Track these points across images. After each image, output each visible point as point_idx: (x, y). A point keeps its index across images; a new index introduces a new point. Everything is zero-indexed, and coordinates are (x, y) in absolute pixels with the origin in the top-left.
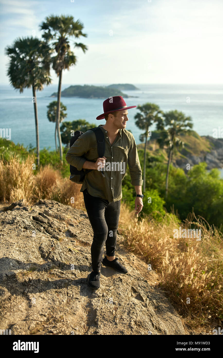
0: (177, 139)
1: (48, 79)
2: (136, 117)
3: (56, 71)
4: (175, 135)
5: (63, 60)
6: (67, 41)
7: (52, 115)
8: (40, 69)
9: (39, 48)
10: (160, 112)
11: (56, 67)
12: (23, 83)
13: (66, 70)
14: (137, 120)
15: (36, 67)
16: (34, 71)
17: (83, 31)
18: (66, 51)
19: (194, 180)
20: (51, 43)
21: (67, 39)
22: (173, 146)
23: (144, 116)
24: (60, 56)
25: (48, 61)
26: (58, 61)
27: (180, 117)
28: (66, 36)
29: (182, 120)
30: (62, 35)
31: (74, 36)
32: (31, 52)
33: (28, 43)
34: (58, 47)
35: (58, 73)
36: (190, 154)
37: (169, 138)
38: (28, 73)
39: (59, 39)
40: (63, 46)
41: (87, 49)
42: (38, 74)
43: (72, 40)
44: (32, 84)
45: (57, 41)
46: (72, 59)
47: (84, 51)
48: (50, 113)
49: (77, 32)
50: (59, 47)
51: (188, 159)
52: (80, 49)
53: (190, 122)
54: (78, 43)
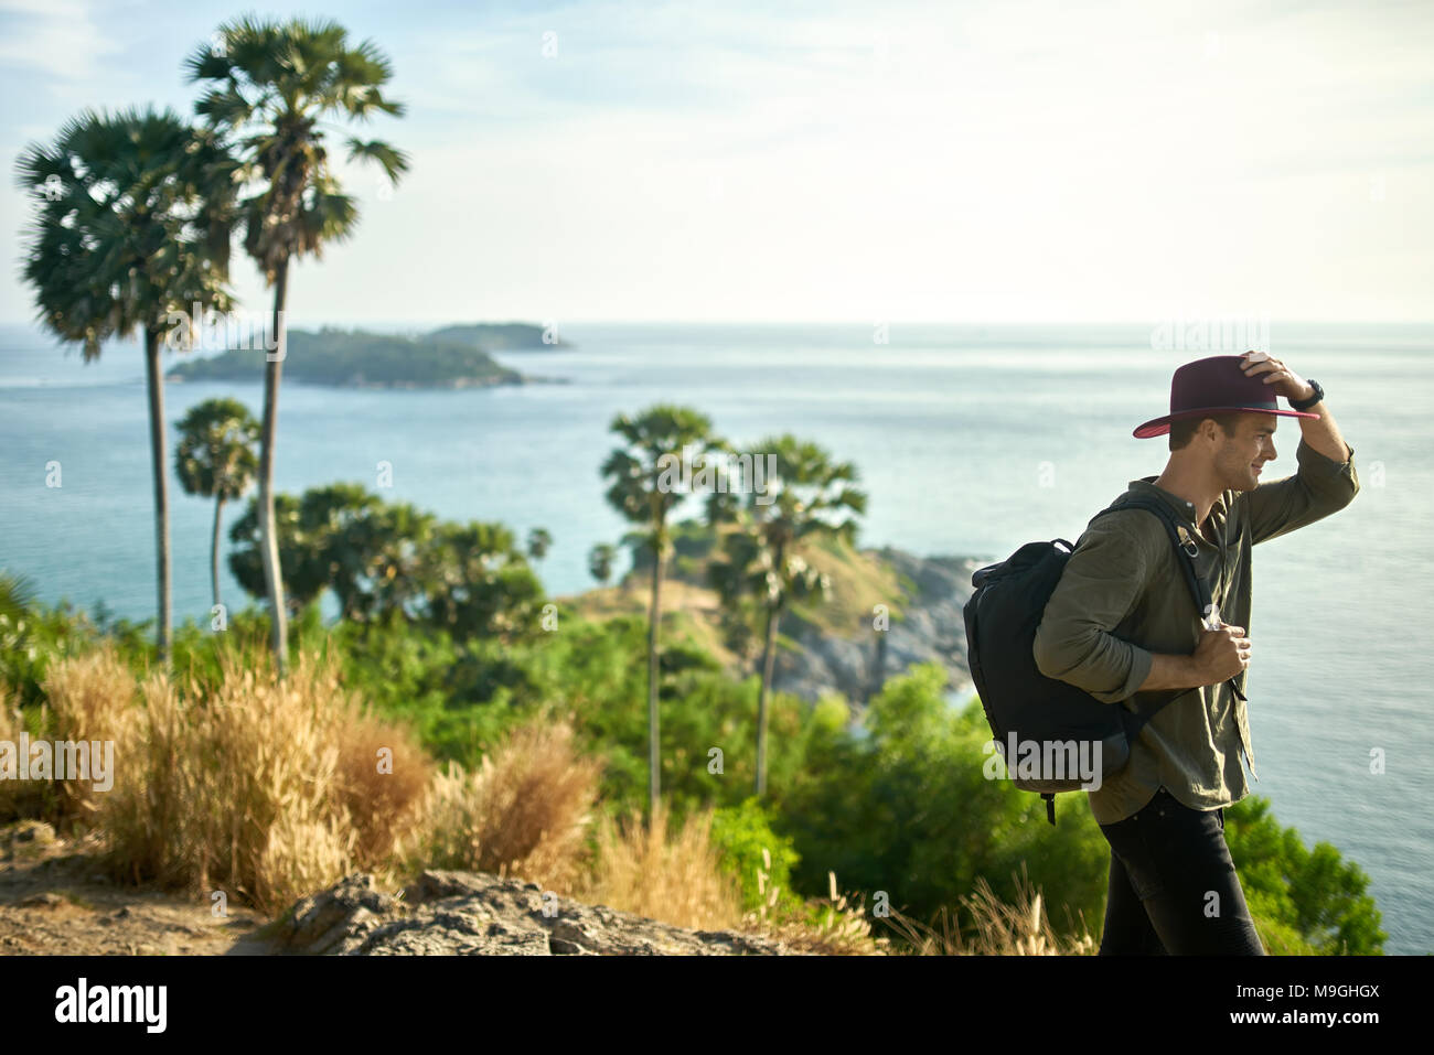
0: (796, 564)
1: (222, 301)
2: (608, 470)
3: (261, 261)
4: (787, 549)
5: (294, 213)
6: (314, 129)
7: (199, 464)
8: (186, 253)
9: (187, 157)
10: (713, 446)
11: (261, 245)
12: (104, 316)
13: (308, 257)
14: (613, 480)
15: (168, 244)
16: (159, 260)
17: (388, 92)
18: (310, 172)
19: (895, 747)
20: (238, 136)
21: (312, 122)
22: (782, 597)
23: (647, 465)
24: (280, 198)
25: (223, 218)
26: (273, 220)
27: (808, 466)
28: (309, 108)
29: (820, 478)
30: (291, 102)
31: (343, 111)
32: (147, 177)
33: (135, 137)
34: (273, 156)
35: (272, 273)
36: (815, 629)
37: (766, 559)
38: (132, 272)
39: (278, 122)
40: (297, 150)
41: (404, 168)
42: (180, 273)
43: (334, 126)
44: (145, 320)
45: (271, 130)
46: (337, 210)
47: (392, 175)
48: (190, 456)
49: (359, 92)
50: (280, 156)
51: (806, 652)
52: (375, 167)
53: (853, 486)
54: (366, 140)
